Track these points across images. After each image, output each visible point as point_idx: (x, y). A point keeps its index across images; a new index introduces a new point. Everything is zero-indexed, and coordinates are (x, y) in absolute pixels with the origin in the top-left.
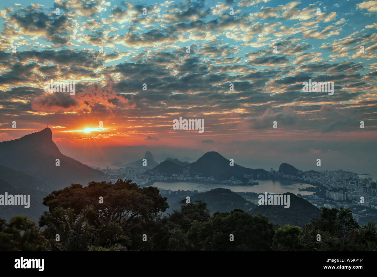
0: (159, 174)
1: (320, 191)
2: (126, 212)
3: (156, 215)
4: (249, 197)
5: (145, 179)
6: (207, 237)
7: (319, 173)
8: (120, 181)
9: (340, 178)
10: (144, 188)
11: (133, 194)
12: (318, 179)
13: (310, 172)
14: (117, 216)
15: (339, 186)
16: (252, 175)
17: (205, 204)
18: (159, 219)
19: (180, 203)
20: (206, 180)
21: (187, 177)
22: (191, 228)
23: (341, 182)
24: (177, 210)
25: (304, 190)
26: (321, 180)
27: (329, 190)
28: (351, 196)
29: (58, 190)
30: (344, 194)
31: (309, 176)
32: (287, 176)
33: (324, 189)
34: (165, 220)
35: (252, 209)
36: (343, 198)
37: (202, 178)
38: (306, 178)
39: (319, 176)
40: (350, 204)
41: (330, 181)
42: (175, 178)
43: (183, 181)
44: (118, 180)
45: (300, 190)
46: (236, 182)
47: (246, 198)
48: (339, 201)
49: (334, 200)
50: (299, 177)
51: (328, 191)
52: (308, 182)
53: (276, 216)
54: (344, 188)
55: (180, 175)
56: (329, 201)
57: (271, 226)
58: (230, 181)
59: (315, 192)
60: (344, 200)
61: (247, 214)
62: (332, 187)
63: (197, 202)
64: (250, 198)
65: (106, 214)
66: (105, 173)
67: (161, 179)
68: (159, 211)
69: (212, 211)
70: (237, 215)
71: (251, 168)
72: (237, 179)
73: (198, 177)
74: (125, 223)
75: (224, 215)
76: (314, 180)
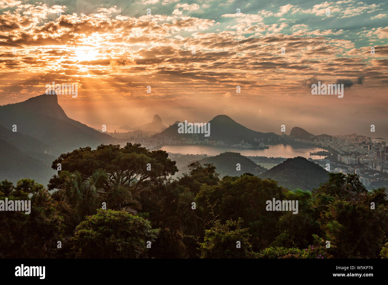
0: (168, 137)
1: (332, 155)
2: (135, 175)
3: (165, 179)
4: (259, 161)
5: (154, 143)
6: (217, 200)
7: (331, 137)
8: (129, 145)
9: (353, 142)
10: (152, 151)
11: (142, 158)
12: (331, 143)
13: (323, 135)
14: (126, 180)
15: (351, 150)
16: (262, 139)
17: (214, 168)
18: (169, 182)
19: (188, 166)
20: (216, 144)
21: (196, 141)
22: (200, 192)
23: (354, 146)
24: (187, 174)
25: (315, 154)
26: (333, 144)
27: (341, 155)
28: (363, 160)
29: (66, 153)
30: (356, 158)
31: (321, 140)
32: (299, 140)
33: (336, 153)
34: (175, 183)
35: (261, 173)
36: (355, 162)
37: (212, 141)
38: (318, 142)
39: (331, 140)
40: (362, 169)
41: (342, 145)
42: (184, 142)
43: (191, 145)
45: (312, 154)
46: (247, 146)
47: (256, 162)
48: (351, 165)
49: (346, 164)
50: (310, 141)
51: (339, 155)
52: (320, 146)
53: (286, 180)
54: (357, 153)
55: (189, 139)
56: (340, 165)
57: (280, 189)
58: (240, 145)
59: (326, 157)
60: (356, 165)
61: (256, 178)
62: (344, 151)
63: (205, 165)
65: (115, 178)
66: (113, 136)
67: (170, 143)
68: (168, 175)
69: (221, 175)
70: (246, 178)
71: (262, 132)
72: (247, 143)
73: (208, 141)
74: (134, 186)
75: (234, 179)
76: (326, 144)
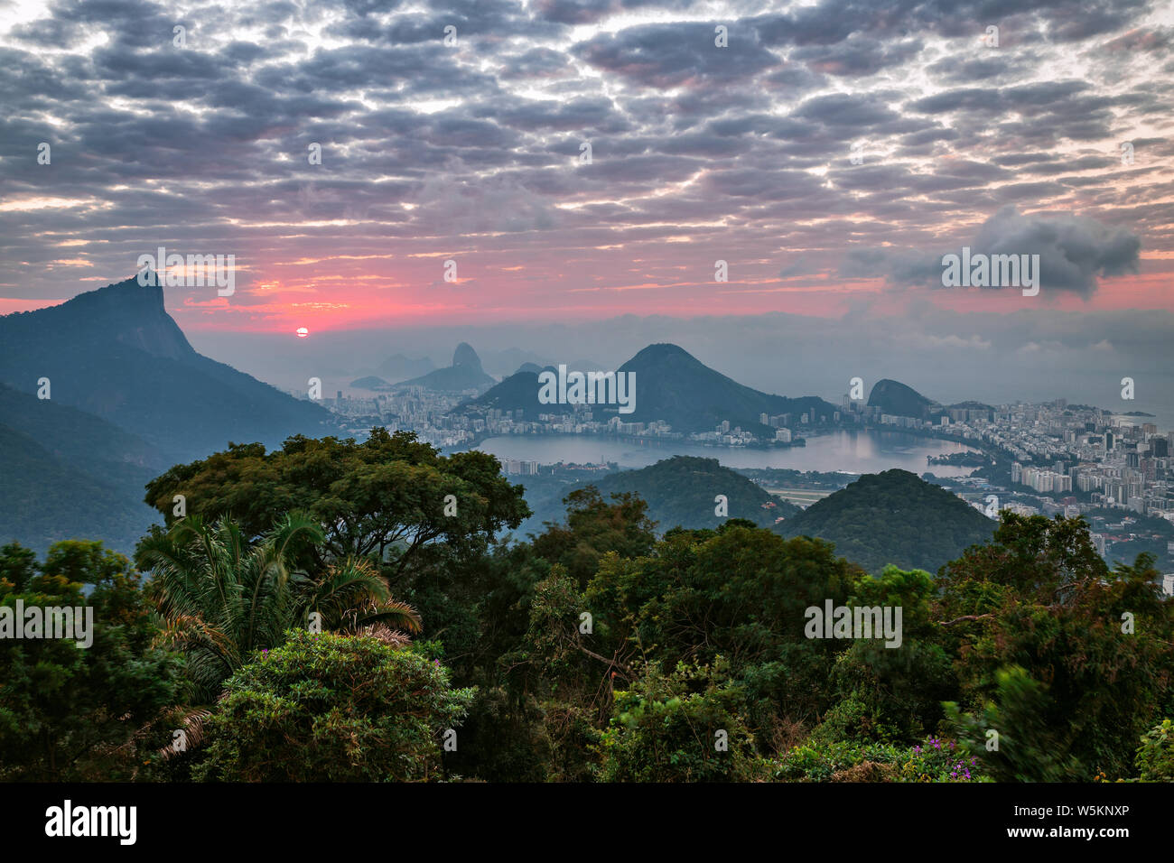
0: (499, 411)
1: (994, 463)
2: (401, 527)
3: (491, 538)
4: (776, 482)
5: (457, 430)
6: (648, 601)
7: (992, 409)
8: (380, 435)
9: (1058, 425)
10: (453, 455)
11: (423, 477)
12: (990, 427)
13: (964, 405)
14: (373, 544)
15: (1050, 448)
16: (784, 416)
17: (640, 505)
18: (503, 549)
19: (565, 501)
20: (644, 433)
21: (583, 423)
22: (598, 577)
23: (1060, 437)
24: (558, 524)
25: (944, 463)
26: (997, 431)
27: (1021, 462)
28: (1089, 478)
29: (188, 463)
30: (1066, 473)
31: (960, 419)
32: (894, 419)
33: (1007, 457)
34: (520, 555)
35: (782, 519)
36: (1064, 485)
37: (631, 424)
38: (952, 426)
39: (991, 420)
40: (1083, 505)
41: (1024, 434)
42: (547, 425)
43: (573, 434)
44: (374, 432)
45: (934, 462)
46: (737, 437)
47: (765, 485)
48: (1050, 494)
49: (1036, 493)
50: (929, 423)
51: (1017, 464)
52: (957, 438)
53: (856, 541)
54: (1069, 457)
55: (564, 416)
56: (1019, 494)
57: (839, 569)
58: (717, 433)
59: (978, 469)
60: (1066, 493)
61: (767, 534)
62: (1029, 453)
63: (615, 497)
64: (779, 486)
65: (339, 538)
66: (333, 410)
67: (505, 430)
68: (499, 528)
69: (660, 525)
70: (738, 536)
71: (783, 396)
72: (738, 429)
73: (620, 423)
74: (398, 562)
75: (699, 536)
76: (976, 430)
